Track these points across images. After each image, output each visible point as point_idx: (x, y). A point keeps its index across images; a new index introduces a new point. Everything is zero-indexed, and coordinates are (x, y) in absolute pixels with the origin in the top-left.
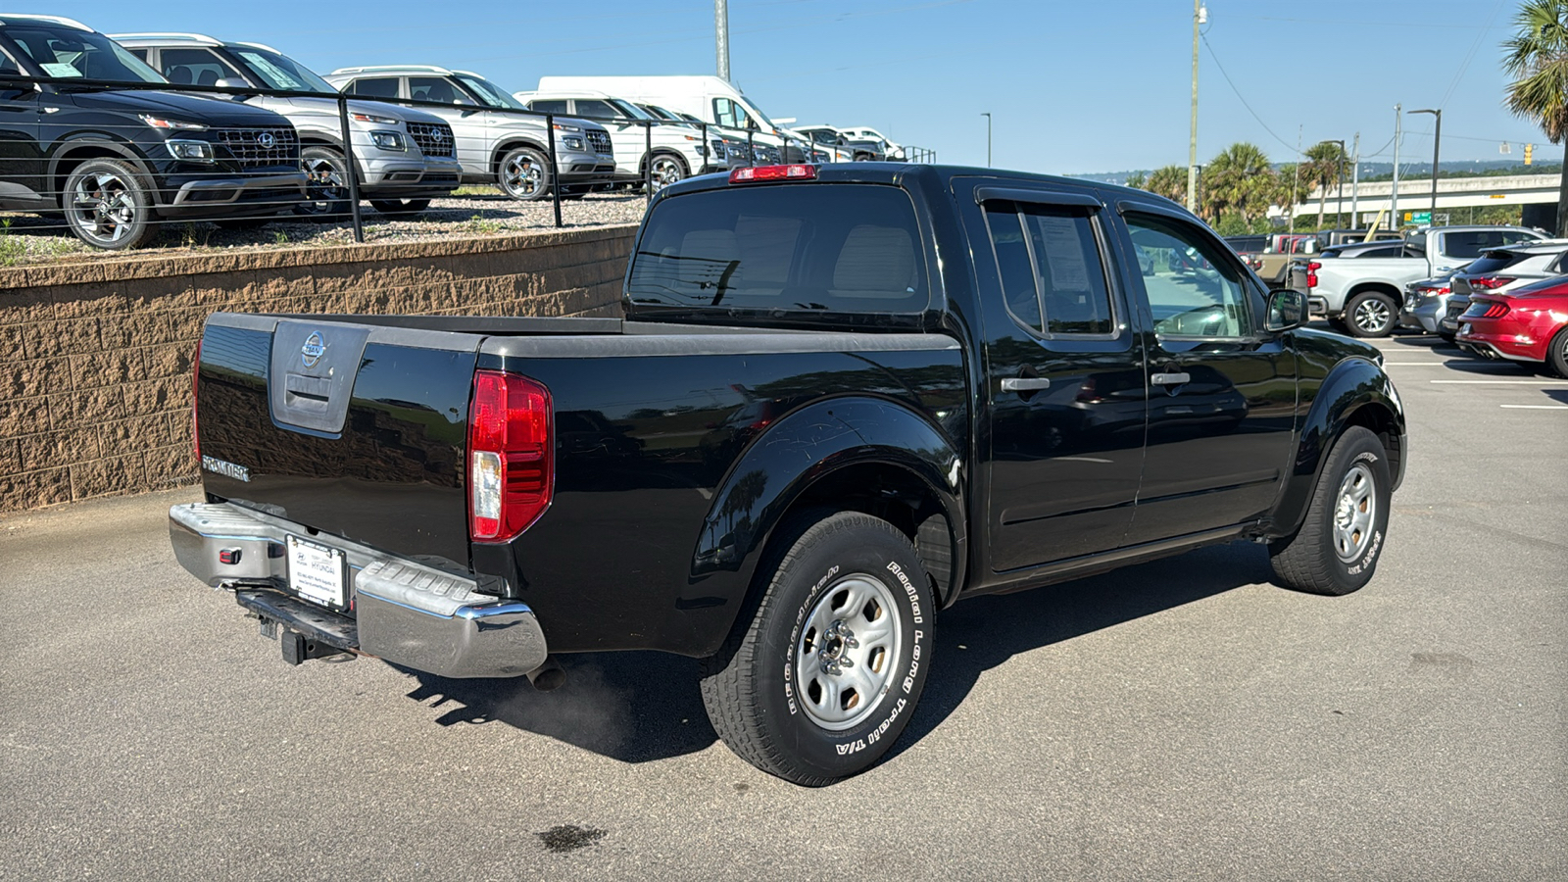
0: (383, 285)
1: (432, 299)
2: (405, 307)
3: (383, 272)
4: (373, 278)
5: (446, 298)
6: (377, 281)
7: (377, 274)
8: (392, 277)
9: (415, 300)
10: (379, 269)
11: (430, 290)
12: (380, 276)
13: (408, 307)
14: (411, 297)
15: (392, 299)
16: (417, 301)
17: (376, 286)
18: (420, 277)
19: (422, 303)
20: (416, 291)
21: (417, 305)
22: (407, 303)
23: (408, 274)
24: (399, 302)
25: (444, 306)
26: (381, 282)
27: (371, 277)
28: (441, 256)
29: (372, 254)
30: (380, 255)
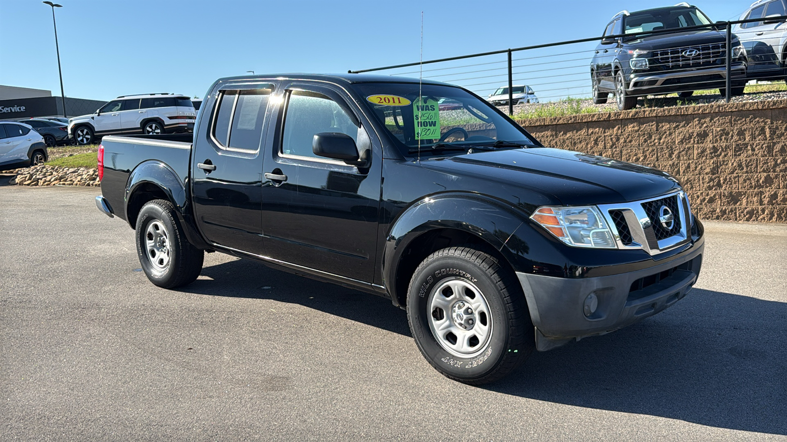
0: (706, 127)
1: (747, 135)
2: (721, 140)
3: (708, 120)
4: (699, 123)
5: (759, 135)
6: (703, 125)
7: (703, 121)
8: (715, 122)
9: (730, 135)
10: (705, 118)
11: (745, 130)
12: (705, 122)
13: (723, 140)
14: (727, 134)
15: (710, 134)
16: (732, 136)
17: (700, 127)
18: (739, 122)
19: (736, 138)
20: (733, 130)
21: (732, 138)
22: (723, 138)
23: (728, 121)
24: (716, 136)
25: (757, 139)
26: (705, 125)
27: (697, 122)
28: (758, 109)
29: (699, 110)
30: (705, 110)
